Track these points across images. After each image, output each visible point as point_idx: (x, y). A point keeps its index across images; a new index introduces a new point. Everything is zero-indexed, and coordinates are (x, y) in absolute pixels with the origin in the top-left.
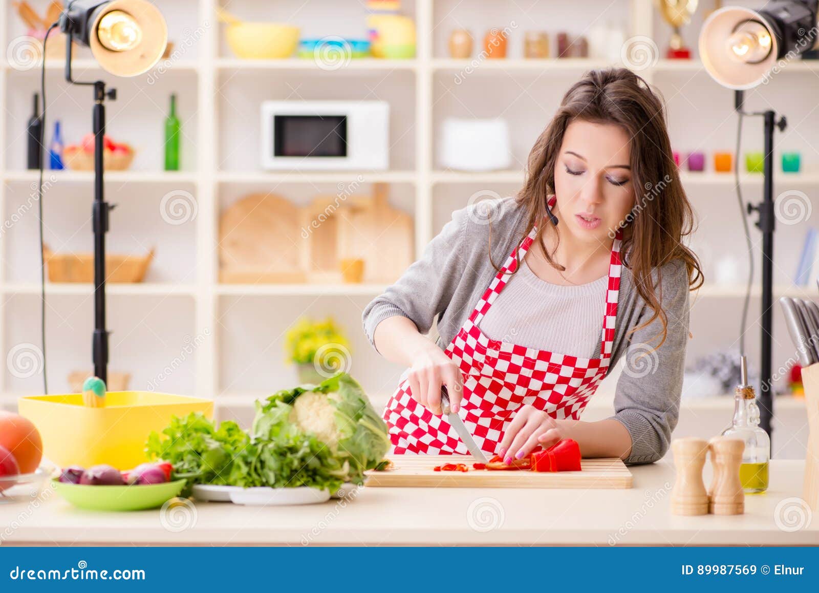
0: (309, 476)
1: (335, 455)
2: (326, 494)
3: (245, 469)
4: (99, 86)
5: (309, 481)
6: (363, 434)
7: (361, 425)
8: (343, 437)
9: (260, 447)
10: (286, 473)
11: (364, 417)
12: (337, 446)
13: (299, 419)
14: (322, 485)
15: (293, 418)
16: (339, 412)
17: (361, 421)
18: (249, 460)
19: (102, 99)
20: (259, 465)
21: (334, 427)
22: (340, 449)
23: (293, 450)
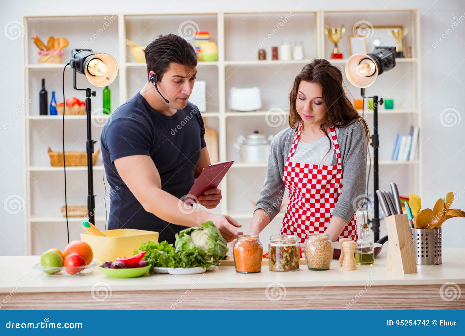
0: (198, 263)
1: (207, 254)
2: (205, 269)
3: (174, 262)
4: (88, 90)
5: (198, 265)
6: (218, 247)
7: (218, 244)
8: (210, 247)
9: (179, 253)
10: (190, 263)
11: (219, 240)
12: (208, 251)
13: (193, 241)
14: (203, 266)
15: (191, 240)
16: (209, 238)
17: (218, 242)
18: (176, 258)
19: (90, 96)
20: (179, 260)
21: (207, 243)
22: (209, 252)
23: (192, 254)
